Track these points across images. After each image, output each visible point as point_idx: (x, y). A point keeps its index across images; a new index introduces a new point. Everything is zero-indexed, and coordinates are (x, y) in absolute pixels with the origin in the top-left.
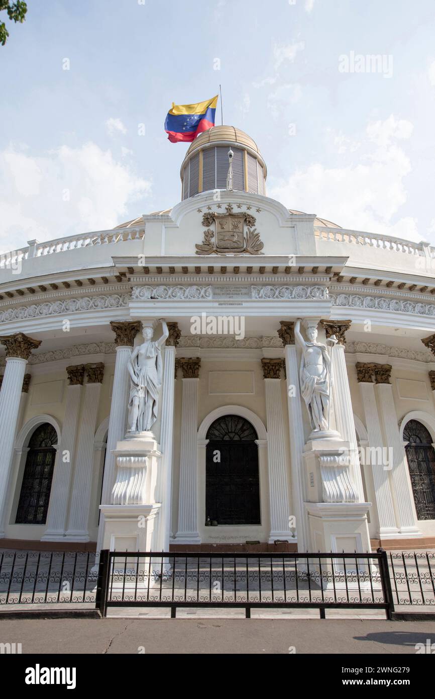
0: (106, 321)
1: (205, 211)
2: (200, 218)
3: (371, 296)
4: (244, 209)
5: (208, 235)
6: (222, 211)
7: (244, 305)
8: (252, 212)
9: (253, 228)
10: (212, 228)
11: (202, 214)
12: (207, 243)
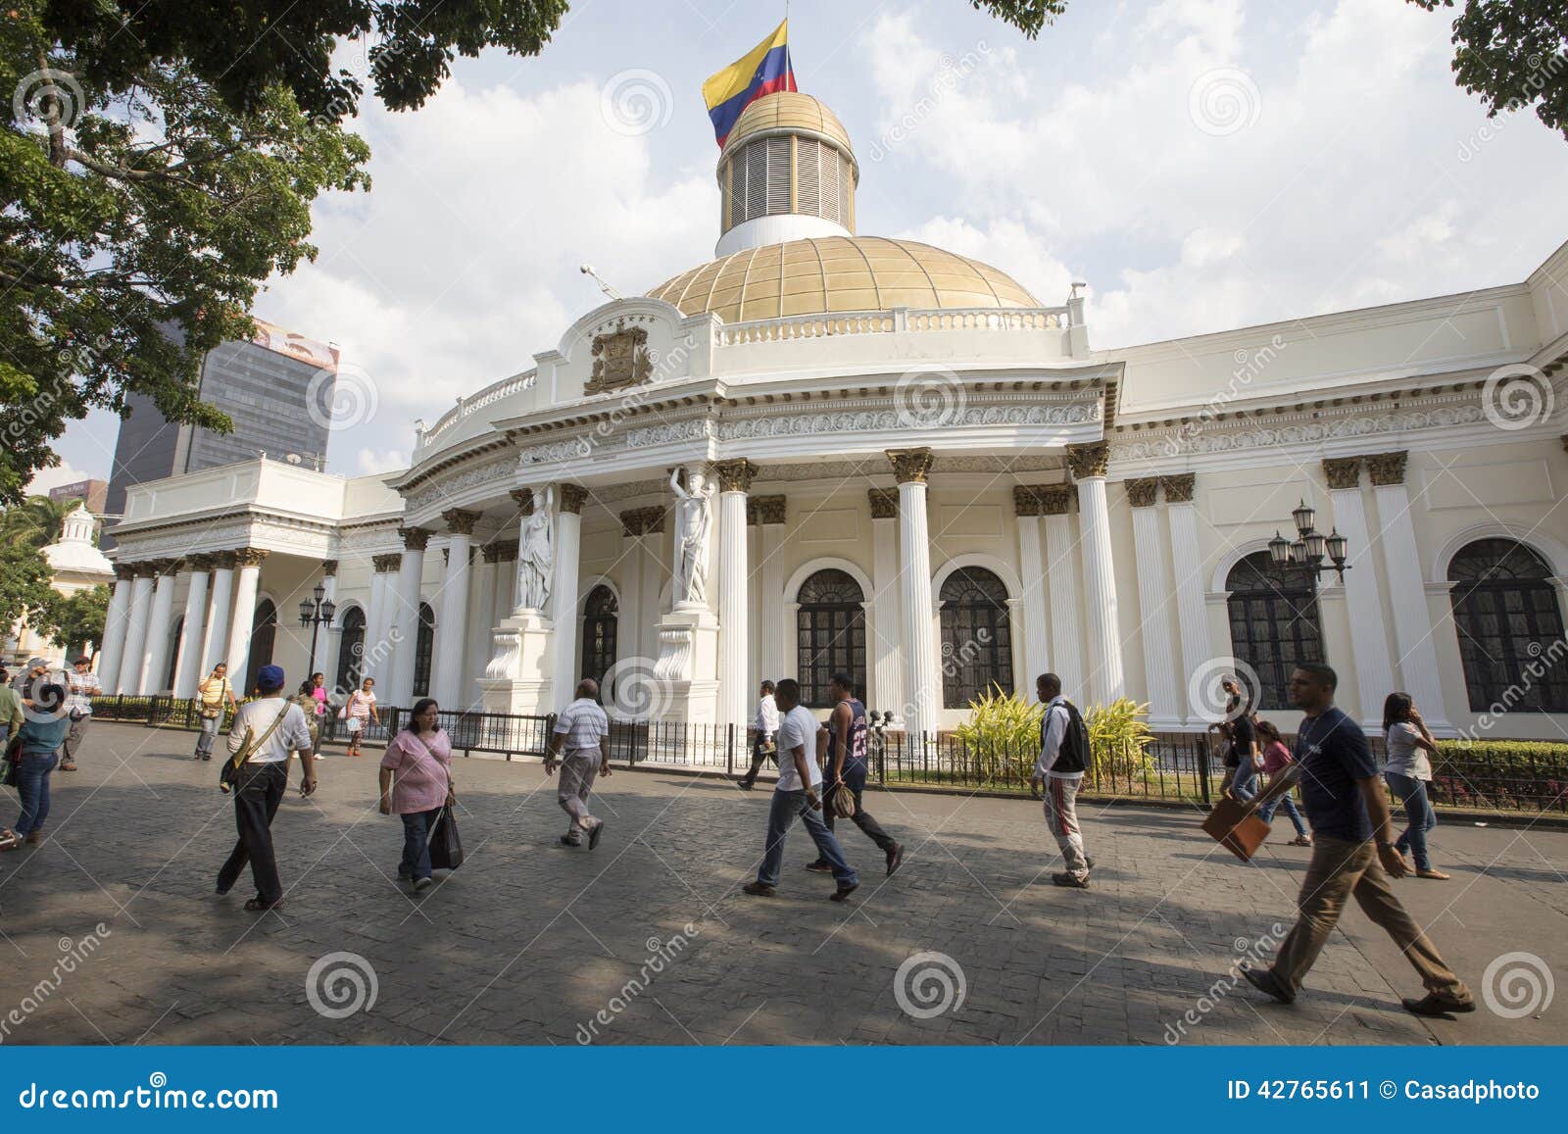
0: (505, 491)
1: (596, 333)
2: (589, 343)
3: (784, 415)
4: (636, 323)
5: (598, 366)
6: (612, 330)
7: (618, 457)
8: (644, 325)
9: (645, 346)
10: (602, 357)
11: (593, 339)
12: (594, 380)
